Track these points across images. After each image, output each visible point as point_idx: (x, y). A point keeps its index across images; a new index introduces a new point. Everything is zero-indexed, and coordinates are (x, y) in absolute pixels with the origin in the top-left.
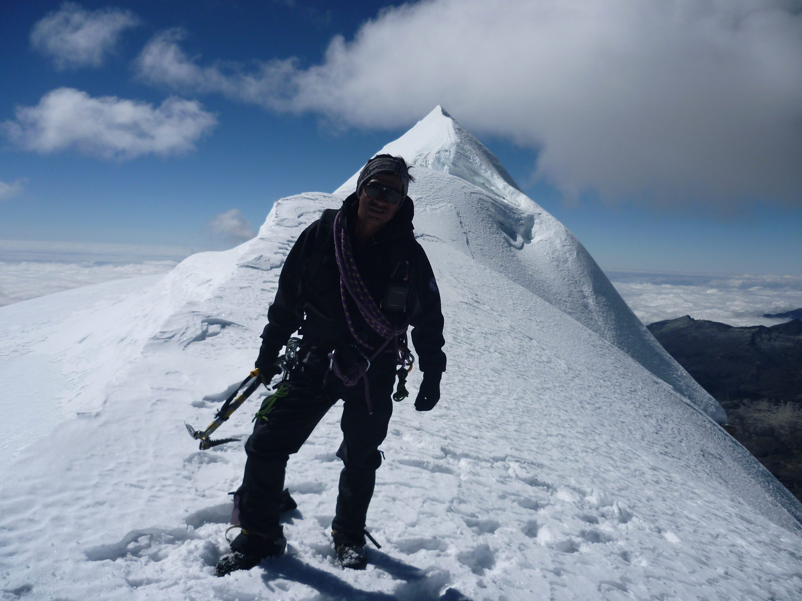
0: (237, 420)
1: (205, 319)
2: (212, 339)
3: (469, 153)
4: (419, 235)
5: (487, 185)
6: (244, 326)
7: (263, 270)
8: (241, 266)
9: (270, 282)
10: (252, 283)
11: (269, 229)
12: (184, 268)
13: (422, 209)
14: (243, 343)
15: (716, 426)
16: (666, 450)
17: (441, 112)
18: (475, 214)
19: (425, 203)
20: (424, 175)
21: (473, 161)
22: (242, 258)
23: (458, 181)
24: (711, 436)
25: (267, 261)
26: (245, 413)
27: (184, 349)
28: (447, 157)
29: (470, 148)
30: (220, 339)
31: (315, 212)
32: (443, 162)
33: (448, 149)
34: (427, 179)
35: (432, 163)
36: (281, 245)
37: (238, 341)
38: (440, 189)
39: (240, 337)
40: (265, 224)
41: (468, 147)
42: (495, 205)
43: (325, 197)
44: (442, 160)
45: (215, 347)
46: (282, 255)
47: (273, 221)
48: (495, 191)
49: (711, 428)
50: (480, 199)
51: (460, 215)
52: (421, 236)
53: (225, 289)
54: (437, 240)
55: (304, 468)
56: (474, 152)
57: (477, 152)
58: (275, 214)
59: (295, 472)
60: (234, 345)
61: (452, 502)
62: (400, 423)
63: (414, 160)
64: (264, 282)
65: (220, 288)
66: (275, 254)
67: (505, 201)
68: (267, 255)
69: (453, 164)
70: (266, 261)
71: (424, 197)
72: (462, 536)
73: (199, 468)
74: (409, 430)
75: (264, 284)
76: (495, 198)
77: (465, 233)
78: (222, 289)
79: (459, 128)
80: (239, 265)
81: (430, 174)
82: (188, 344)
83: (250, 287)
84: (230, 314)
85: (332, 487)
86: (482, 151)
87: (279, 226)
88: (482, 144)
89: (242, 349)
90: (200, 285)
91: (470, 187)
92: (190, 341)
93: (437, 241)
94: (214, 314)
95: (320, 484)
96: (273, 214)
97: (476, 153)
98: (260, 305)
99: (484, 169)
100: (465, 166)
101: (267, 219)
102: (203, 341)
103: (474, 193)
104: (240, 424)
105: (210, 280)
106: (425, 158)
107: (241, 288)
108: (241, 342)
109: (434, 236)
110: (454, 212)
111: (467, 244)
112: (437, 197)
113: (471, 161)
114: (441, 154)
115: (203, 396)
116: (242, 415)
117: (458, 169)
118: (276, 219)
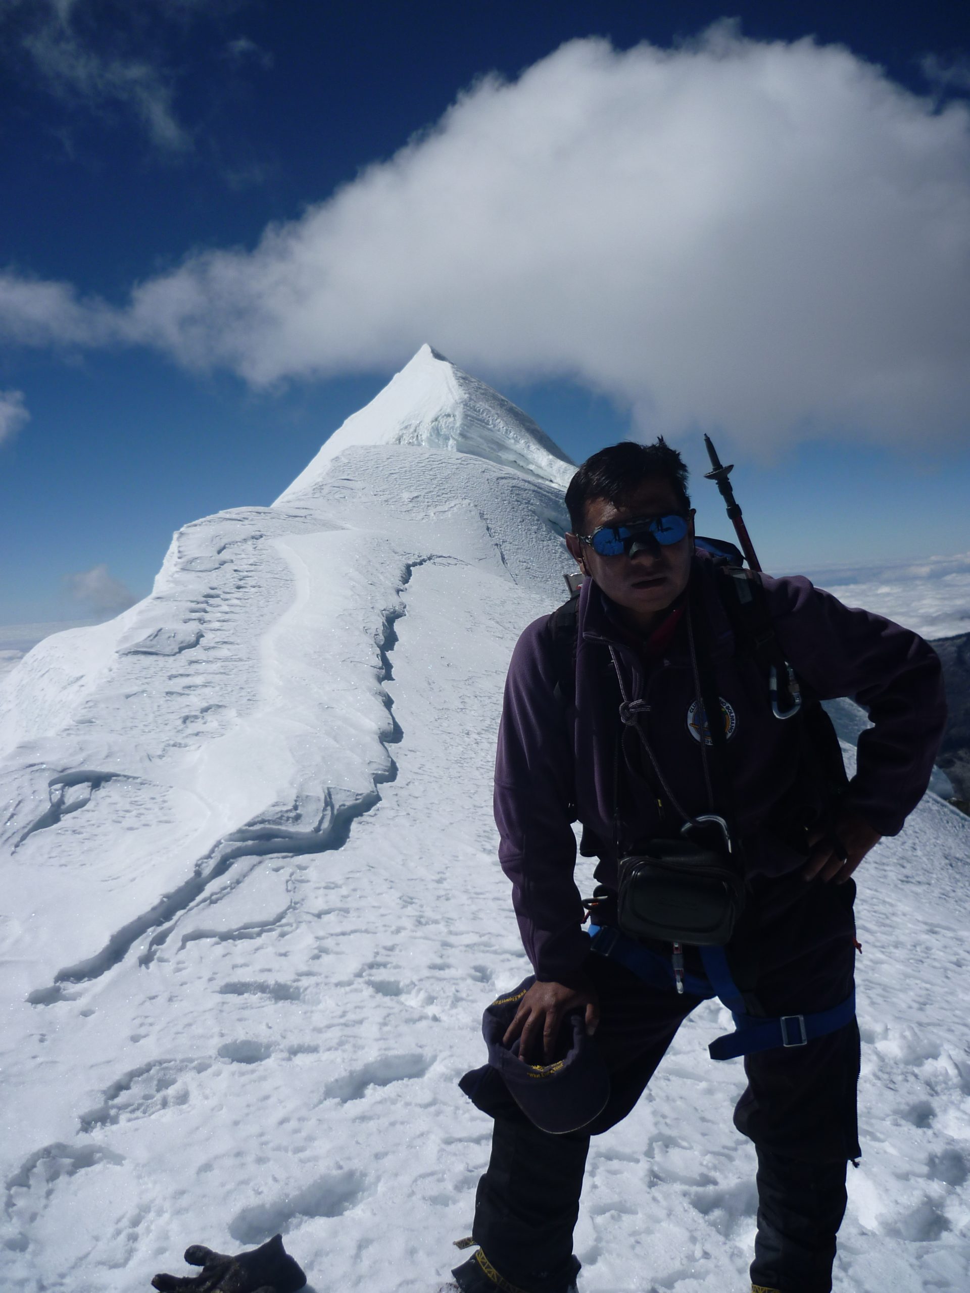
0: (138, 1022)
1: (56, 775)
2: (74, 818)
3: (485, 414)
4: (426, 558)
5: (521, 463)
6: (137, 778)
7: (165, 655)
8: (124, 654)
9: (181, 675)
10: (147, 683)
11: (170, 579)
12: (35, 661)
13: (422, 514)
14: (139, 815)
15: (945, 806)
16: (905, 871)
17: (431, 355)
18: (509, 512)
19: (426, 504)
20: (419, 459)
21: (494, 427)
22: (125, 639)
23: (475, 462)
24: (942, 824)
25: (172, 639)
26: (152, 998)
27: (13, 853)
28: (451, 426)
29: (487, 407)
30: (90, 815)
31: (245, 540)
32: (445, 435)
33: (451, 413)
34: (423, 464)
35: (428, 438)
36: (194, 605)
37: (127, 811)
38: (447, 478)
39: (131, 803)
40: (162, 570)
41: (482, 405)
42: (539, 493)
43: (260, 513)
44: (444, 431)
45: (80, 836)
46: (196, 623)
47: (175, 565)
48: (536, 472)
49: (939, 812)
50: (513, 487)
51: (485, 517)
52: (430, 559)
53: (96, 703)
54: (454, 562)
55: (303, 1134)
56: (493, 412)
57: (499, 412)
58: (176, 551)
59: (286, 1150)
60: (120, 822)
61: (649, 1153)
62: (482, 948)
63: (396, 437)
64: (171, 677)
65: (87, 702)
66: (185, 622)
67: (553, 485)
68: (170, 626)
69: (462, 435)
70: (169, 637)
71: (423, 494)
72: (710, 1264)
73: (49, 1193)
74: (503, 961)
75: (171, 682)
76: (538, 483)
77: (497, 545)
78: (91, 704)
79: (464, 376)
80: (121, 653)
81: (427, 456)
82: (24, 838)
83: (143, 692)
84: (107, 757)
85: (378, 1179)
86: (506, 410)
87: (186, 572)
88: (504, 398)
89: (137, 829)
90: (64, 688)
91: (496, 470)
92: (26, 830)
93: (456, 564)
94: (76, 763)
95: (351, 1174)
96: (173, 553)
97: (497, 414)
98: (166, 724)
99: (513, 438)
100: (481, 437)
101: (165, 561)
102: (55, 826)
103: (502, 478)
104: (142, 1031)
105: (82, 677)
106: (415, 431)
107: (128, 697)
108: (134, 813)
109: (450, 557)
110: (475, 513)
111: (503, 562)
112: (443, 492)
113: (491, 427)
114: (441, 421)
115: (55, 973)
116: (148, 1004)
117: (471, 443)
118: (180, 560)
